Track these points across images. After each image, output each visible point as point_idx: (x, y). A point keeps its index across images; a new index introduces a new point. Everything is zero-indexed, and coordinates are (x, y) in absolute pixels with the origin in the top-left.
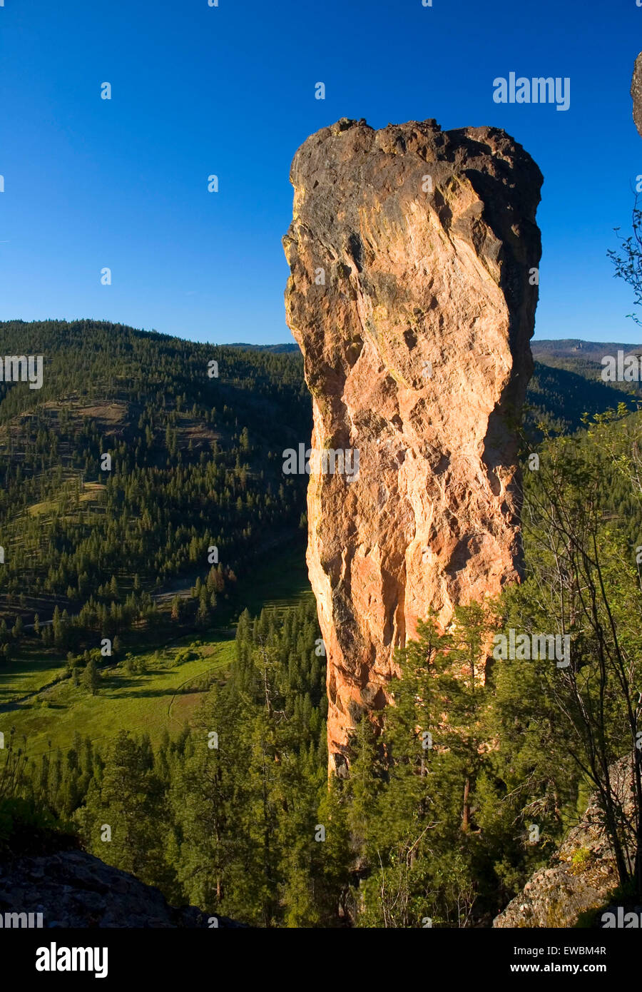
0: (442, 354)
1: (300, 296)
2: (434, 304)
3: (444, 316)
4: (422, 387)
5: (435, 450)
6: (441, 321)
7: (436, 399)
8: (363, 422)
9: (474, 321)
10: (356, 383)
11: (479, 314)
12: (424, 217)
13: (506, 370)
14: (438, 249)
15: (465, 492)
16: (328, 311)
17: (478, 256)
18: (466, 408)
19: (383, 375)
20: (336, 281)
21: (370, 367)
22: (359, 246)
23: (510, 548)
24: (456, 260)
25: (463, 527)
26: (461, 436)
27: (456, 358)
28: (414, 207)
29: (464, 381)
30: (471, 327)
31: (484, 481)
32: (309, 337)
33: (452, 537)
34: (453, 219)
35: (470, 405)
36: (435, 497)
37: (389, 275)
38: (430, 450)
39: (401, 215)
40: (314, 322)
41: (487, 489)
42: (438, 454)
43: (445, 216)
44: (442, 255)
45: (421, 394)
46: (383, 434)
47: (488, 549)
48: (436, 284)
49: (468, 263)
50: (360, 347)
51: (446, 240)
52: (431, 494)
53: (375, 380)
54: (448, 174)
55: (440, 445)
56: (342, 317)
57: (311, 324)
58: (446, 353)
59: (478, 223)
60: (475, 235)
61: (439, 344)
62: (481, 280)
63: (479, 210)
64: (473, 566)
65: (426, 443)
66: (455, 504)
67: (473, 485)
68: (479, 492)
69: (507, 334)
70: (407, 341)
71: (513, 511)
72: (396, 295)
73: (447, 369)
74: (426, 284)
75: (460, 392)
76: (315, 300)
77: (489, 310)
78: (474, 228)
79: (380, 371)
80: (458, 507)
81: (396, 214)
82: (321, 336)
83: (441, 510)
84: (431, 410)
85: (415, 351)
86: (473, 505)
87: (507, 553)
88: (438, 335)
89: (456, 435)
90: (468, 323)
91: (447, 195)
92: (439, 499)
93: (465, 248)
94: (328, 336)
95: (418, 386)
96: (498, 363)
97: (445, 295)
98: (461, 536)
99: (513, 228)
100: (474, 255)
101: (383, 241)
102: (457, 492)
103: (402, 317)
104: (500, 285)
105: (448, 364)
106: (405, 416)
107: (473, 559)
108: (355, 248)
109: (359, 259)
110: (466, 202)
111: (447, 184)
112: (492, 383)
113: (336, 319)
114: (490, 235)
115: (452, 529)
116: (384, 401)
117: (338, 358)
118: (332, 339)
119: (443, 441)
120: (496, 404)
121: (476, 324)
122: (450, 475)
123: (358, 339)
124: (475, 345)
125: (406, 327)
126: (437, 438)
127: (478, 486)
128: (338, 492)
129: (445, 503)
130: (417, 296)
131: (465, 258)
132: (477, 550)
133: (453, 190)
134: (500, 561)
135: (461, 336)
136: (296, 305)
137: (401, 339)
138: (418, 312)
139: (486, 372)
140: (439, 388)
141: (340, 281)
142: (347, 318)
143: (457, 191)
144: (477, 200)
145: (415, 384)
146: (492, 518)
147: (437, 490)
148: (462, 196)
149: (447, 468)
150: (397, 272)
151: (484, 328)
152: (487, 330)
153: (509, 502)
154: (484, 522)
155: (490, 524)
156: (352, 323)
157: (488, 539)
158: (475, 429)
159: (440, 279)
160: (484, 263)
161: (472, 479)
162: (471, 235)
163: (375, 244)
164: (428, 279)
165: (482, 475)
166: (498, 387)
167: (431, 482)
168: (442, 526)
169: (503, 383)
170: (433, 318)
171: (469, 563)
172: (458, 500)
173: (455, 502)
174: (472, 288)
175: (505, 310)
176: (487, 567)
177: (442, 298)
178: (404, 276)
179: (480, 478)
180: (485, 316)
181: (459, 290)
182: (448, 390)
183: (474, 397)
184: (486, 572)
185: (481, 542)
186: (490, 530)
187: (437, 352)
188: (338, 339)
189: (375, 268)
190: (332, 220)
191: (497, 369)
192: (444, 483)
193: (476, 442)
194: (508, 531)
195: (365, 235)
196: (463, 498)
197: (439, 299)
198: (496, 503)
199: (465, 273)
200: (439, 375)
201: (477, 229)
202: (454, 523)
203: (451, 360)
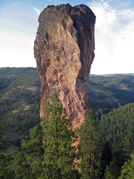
0: (65, 63)
1: (36, 50)
2: (63, 49)
3: (66, 52)
4: (62, 72)
5: (65, 88)
6: (65, 54)
7: (65, 75)
8: (50, 82)
9: (73, 53)
10: (48, 71)
11: (74, 52)
12: (60, 27)
13: (80, 66)
14: (64, 35)
15: (73, 100)
16: (42, 53)
17: (72, 35)
18: (71, 77)
19: (54, 69)
20: (44, 45)
21: (52, 67)
22: (48, 36)
23: (84, 115)
24: (68, 37)
25: (73, 110)
26: (71, 85)
27: (68, 63)
28: (58, 24)
29: (71, 70)
30: (72, 55)
31: (77, 97)
32: (38, 60)
33: (70, 112)
34: (67, 27)
35: (72, 76)
36: (66, 101)
37: (54, 43)
38: (64, 89)
39: (56, 27)
40: (39, 56)
41: (78, 99)
42: (66, 90)
43: (65, 26)
44: (65, 36)
45: (61, 73)
46: (55, 85)
47: (79, 116)
48: (64, 44)
49: (70, 38)
50: (50, 62)
51: (65, 32)
52: (65, 101)
53: (52, 71)
54: (65, 15)
55: (67, 87)
56: (45, 54)
57: (38, 57)
58: (66, 62)
59: (72, 27)
60: (71, 30)
61: (65, 60)
62: (73, 42)
63: (72, 24)
64: (75, 120)
65: (63, 87)
66: (70, 103)
67: (75, 98)
68: (76, 100)
69: (79, 56)
70: (57, 59)
71: (85, 105)
72: (55, 48)
73: (67, 67)
74: (61, 44)
75: (70, 73)
76: (39, 51)
77: (76, 50)
78: (71, 28)
79: (53, 68)
80: (71, 104)
81: (55, 27)
82: (40, 60)
83: (67, 105)
84: (64, 78)
85: (59, 62)
86: (75, 104)
87: (84, 117)
88: (64, 58)
89: (69, 84)
90: (71, 54)
91: (65, 21)
92: (67, 102)
93: (69, 34)
94: (42, 60)
95: (61, 72)
96: (78, 64)
97: (66, 47)
98: (72, 112)
99: (81, 28)
100: (71, 36)
101: (53, 34)
102: (71, 100)
103: (56, 53)
104: (77, 43)
105: (67, 65)
106: (58, 79)
107: (76, 119)
108: (47, 37)
109: (48, 39)
110: (70, 22)
111: (65, 18)
112: (77, 70)
113: (44, 55)
114: (75, 30)
115: (70, 110)
116: (54, 76)
117: (44, 65)
118: (43, 60)
119: (67, 86)
120: (78, 76)
121: (73, 54)
122: (69, 95)
123: (49, 60)
124: (73, 60)
125: (57, 56)
126: (66, 85)
127: (76, 98)
128: (44, 100)
129: (68, 103)
130: (59, 48)
131: (69, 37)
132: (77, 116)
133: (67, 19)
134: (82, 119)
135: (69, 58)
136: (35, 52)
137: (56, 59)
138: (59, 52)
139: (75, 67)
140: (65, 72)
141: (45, 45)
142: (46, 55)
143: (68, 20)
144: (72, 21)
145: (60, 71)
146: (80, 107)
147: (66, 99)
148: (69, 21)
149: (69, 94)
150: (56, 42)
151: (75, 55)
152: (75, 56)
153: (83, 103)
154: (77, 108)
155: (79, 109)
156: (47, 56)
157: (79, 113)
158: (74, 82)
159: (65, 43)
160: (73, 38)
161: (74, 96)
162: (70, 30)
163: (51, 35)
164: (62, 43)
165: (76, 95)
166: (78, 71)
167: (65, 97)
168: (67, 109)
169: (79, 70)
170: (63, 53)
171: (75, 119)
172: (71, 102)
173: (70, 102)
174: (72, 44)
175: (79, 50)
176: (79, 120)
177: (65, 48)
178: (57, 43)
179: (76, 96)
180: (75, 52)
181: (69, 45)
182: (67, 72)
183: (73, 74)
184: (79, 122)
185: (77, 114)
186: (79, 110)
187: (64, 62)
188: (44, 60)
189: (51, 41)
190: (43, 30)
191: (78, 66)
192: (68, 98)
193: (74, 86)
194: (84, 111)
195: (49, 33)
196: (72, 101)
197: (64, 48)
198: (80, 103)
199: (70, 41)
200: (65, 68)
201: (72, 29)
202: (70, 108)
203: (68, 64)
